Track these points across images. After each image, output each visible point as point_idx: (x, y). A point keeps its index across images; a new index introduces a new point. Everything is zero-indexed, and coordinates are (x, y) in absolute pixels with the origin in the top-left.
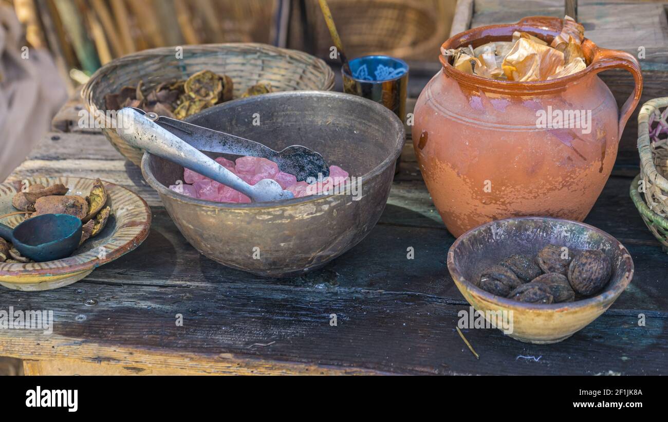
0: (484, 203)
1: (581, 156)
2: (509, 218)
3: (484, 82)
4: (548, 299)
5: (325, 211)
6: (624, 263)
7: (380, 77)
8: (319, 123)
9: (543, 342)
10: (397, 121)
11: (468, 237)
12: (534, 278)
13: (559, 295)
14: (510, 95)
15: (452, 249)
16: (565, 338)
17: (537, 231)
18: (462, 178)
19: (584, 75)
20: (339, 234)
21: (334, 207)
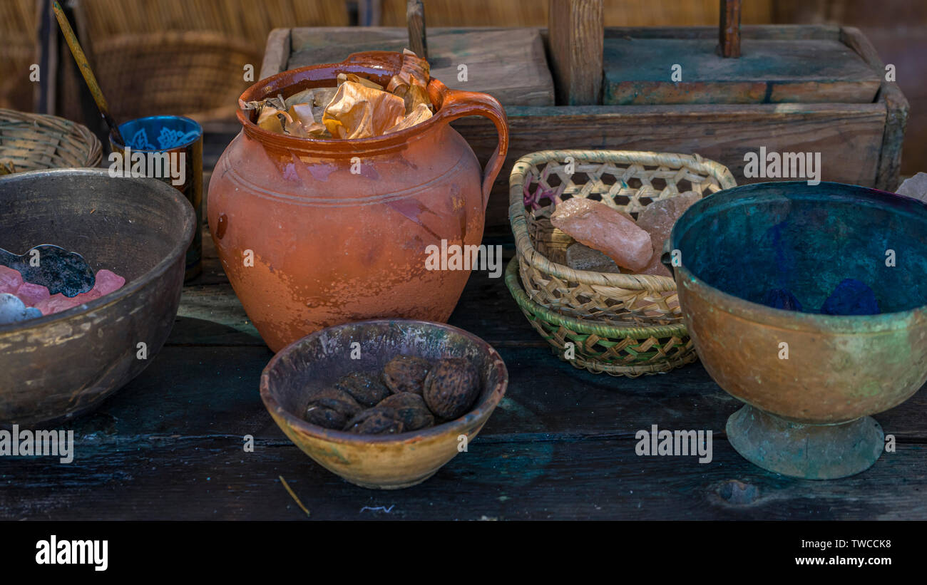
0: (310, 306)
1: (434, 235)
2: (344, 324)
3: (296, 143)
4: (396, 427)
5: (87, 332)
6: (495, 372)
7: (165, 144)
8: (80, 212)
9: (396, 487)
10: (184, 203)
11: (288, 354)
12: (379, 402)
13: (412, 422)
14: (333, 158)
15: (267, 370)
16: (425, 479)
17: (382, 338)
18: (278, 274)
19: (430, 127)
20: (110, 363)
21: (99, 325)
